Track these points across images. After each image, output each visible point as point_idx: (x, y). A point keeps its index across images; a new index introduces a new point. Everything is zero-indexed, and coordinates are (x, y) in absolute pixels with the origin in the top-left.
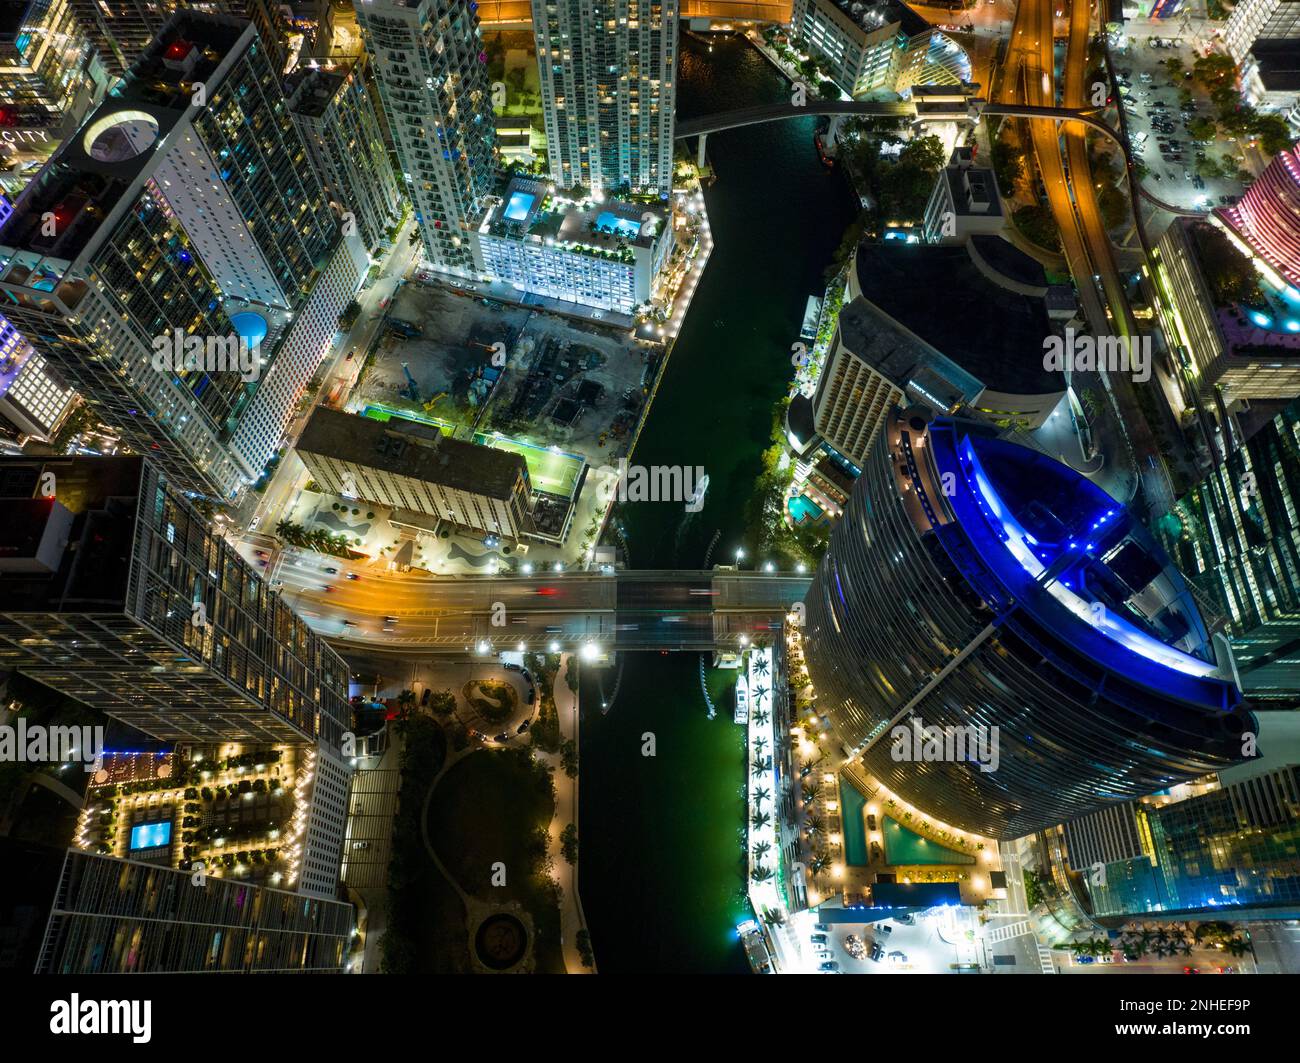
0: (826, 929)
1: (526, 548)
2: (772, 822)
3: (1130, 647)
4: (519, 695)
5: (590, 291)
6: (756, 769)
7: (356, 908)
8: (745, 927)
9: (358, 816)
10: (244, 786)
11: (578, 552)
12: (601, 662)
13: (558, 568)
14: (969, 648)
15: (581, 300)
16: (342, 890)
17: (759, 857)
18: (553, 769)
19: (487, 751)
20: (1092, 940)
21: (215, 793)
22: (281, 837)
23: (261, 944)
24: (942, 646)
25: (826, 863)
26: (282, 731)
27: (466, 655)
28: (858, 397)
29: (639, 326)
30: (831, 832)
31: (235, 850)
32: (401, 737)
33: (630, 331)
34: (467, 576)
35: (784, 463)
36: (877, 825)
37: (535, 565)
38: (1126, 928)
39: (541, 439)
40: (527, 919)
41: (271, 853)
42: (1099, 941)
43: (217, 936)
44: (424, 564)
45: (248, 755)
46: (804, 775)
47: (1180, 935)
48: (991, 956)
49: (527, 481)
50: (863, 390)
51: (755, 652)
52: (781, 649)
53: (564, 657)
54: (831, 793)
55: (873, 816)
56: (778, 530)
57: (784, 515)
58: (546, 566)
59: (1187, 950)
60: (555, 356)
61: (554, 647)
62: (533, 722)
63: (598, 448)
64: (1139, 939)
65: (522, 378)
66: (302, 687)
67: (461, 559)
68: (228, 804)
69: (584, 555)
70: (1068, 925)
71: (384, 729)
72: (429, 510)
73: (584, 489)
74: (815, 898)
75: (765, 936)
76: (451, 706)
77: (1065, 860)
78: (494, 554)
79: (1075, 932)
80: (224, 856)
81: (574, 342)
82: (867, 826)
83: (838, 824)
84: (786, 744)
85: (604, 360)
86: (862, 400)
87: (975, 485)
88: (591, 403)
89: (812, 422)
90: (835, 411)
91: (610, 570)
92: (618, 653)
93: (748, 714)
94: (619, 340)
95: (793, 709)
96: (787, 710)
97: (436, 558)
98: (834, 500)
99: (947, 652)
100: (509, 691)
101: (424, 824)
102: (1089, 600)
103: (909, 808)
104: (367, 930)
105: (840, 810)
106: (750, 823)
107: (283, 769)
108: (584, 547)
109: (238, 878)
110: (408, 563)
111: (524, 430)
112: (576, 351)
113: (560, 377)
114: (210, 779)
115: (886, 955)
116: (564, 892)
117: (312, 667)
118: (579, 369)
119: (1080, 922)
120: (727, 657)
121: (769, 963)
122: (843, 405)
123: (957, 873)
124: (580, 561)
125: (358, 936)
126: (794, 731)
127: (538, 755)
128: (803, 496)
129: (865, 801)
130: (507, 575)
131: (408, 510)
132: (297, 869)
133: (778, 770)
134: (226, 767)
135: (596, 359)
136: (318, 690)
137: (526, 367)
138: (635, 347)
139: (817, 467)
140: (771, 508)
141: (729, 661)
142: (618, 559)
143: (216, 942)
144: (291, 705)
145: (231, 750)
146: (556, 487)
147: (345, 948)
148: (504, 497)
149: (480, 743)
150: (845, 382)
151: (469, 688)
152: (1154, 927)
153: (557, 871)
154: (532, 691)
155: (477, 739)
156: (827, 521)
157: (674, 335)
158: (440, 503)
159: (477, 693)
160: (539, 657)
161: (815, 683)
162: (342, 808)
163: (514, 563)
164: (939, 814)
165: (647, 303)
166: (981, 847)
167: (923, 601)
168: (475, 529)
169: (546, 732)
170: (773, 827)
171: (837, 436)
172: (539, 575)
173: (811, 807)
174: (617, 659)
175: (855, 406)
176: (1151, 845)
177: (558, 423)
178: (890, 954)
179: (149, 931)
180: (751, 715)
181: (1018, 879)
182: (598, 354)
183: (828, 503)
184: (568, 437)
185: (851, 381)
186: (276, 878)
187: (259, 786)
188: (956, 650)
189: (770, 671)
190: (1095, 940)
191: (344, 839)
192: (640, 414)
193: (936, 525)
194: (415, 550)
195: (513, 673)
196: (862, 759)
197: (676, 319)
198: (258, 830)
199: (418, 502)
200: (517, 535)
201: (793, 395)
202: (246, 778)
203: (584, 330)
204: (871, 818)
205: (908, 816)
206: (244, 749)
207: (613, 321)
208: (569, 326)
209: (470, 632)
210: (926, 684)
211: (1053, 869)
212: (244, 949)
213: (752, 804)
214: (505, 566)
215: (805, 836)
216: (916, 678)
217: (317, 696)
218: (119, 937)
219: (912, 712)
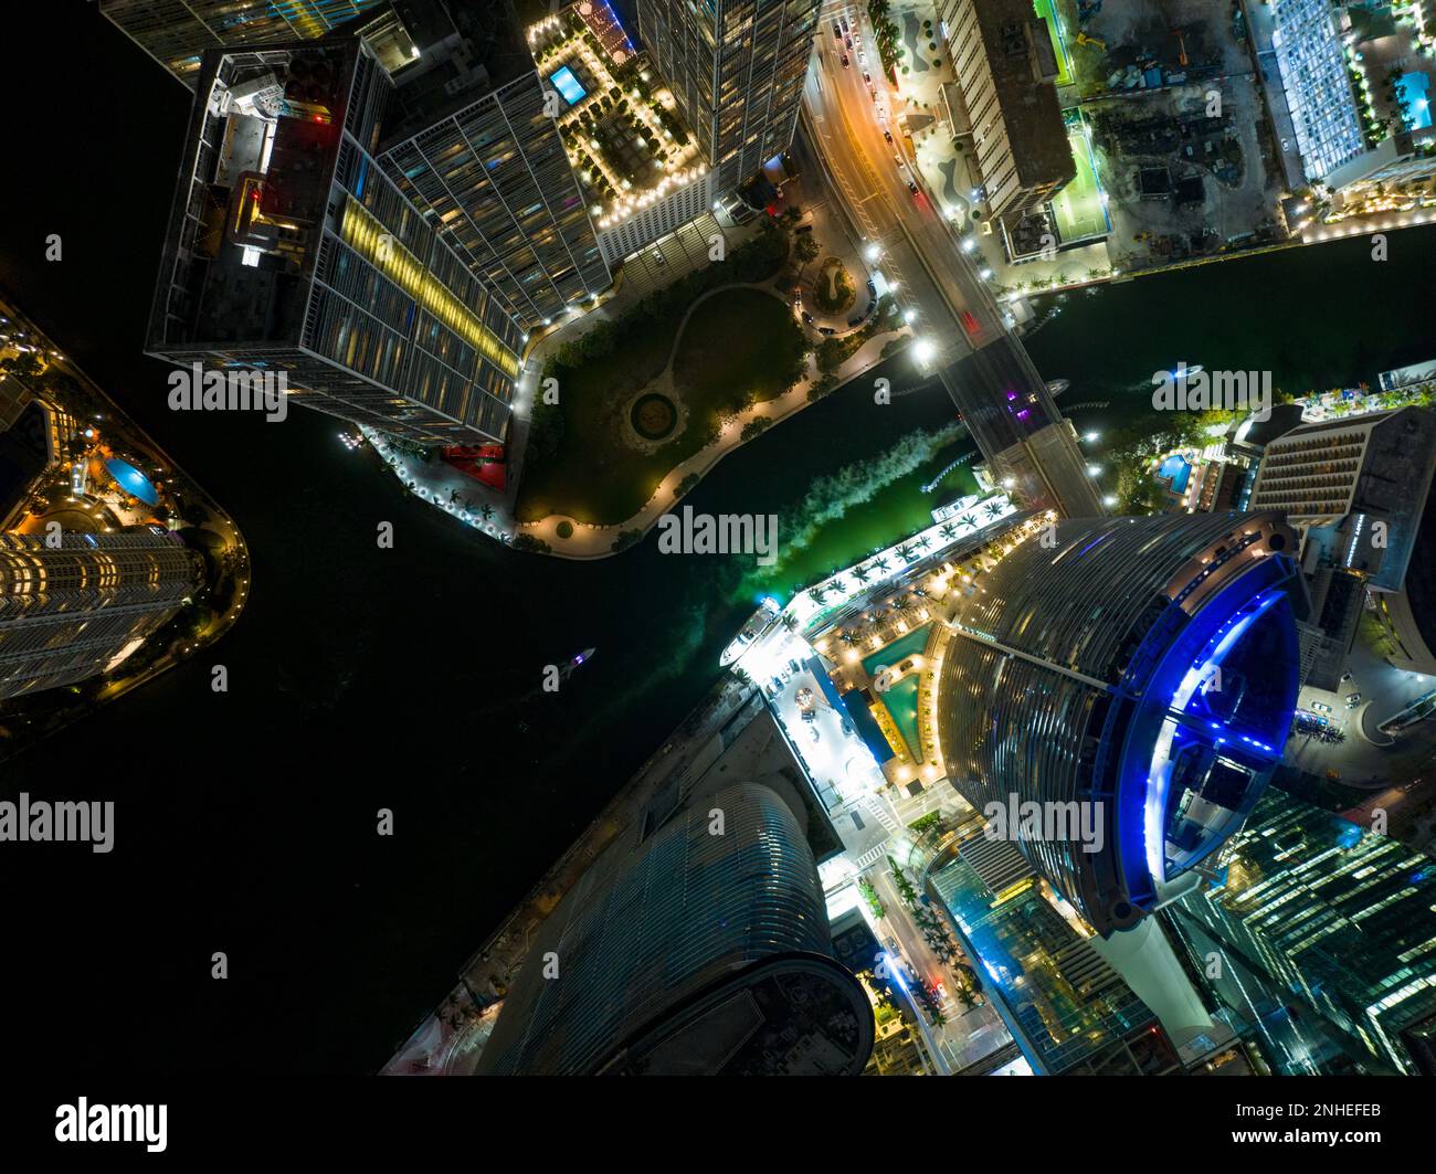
0: (805, 669)
1: (989, 231)
2: (866, 585)
3: (1147, 807)
4: (852, 310)
5: (1312, 120)
6: (901, 550)
7: (612, 286)
8: (771, 604)
9: (679, 239)
10: (647, 133)
11: (1011, 282)
12: (921, 366)
13: (985, 274)
14: (1081, 677)
15: (1295, 117)
16: (618, 266)
17: (830, 588)
18: (806, 378)
19: (789, 312)
20: (910, 883)
21: (628, 112)
22: (628, 192)
23: (549, 239)
24: (1075, 654)
25: (854, 643)
26: (705, 133)
27: (859, 240)
28: (1322, 470)
29: (1298, 197)
30: (880, 637)
31: (597, 161)
32: (760, 231)
33: (1287, 191)
34: (931, 193)
35: (1216, 430)
36: (907, 672)
37: (977, 250)
38: (934, 907)
39: (1110, 175)
40: (681, 428)
41: (612, 192)
42: (912, 890)
43: (538, 206)
44: (919, 146)
45: (672, 118)
46: (916, 593)
47: (952, 951)
48: (855, 808)
49: (1055, 193)
50: (1332, 471)
51: (1005, 498)
52: (1018, 519)
53: (906, 330)
54: (912, 622)
55: (912, 665)
56: (1139, 460)
57: (1158, 457)
58: (981, 261)
59: (943, 961)
60: (1211, 131)
61: (910, 316)
62: (836, 336)
63: (1132, 238)
64: (931, 920)
65: (1167, 113)
66: (750, 123)
67: (944, 178)
68: (625, 130)
69: (1011, 290)
70: (912, 862)
71: (757, 211)
72: (974, 116)
73: (1080, 249)
74: (822, 646)
75: (773, 623)
76: (808, 257)
77: (962, 839)
78: (966, 205)
79: (910, 869)
80: (588, 157)
81: (1240, 140)
82: (901, 663)
83: (890, 638)
84: (933, 565)
85: (1236, 184)
86: (1320, 476)
87: (1237, 620)
88: (1178, 201)
89: (1275, 436)
90: (1297, 453)
91: (1010, 323)
92: (937, 375)
93: (946, 519)
94: (1269, 185)
95: (967, 557)
96: (965, 553)
97: (931, 153)
98: (1201, 499)
99: (1071, 661)
100: (849, 300)
101: (703, 298)
102: (1171, 757)
103: (935, 692)
104: (602, 305)
105: (902, 635)
106: (854, 568)
107: (677, 154)
108: (1020, 286)
109: (580, 180)
110: (913, 130)
111: (1110, 152)
112: (1231, 149)
113: (1190, 151)
114: (636, 100)
115: (810, 724)
116: (717, 445)
117: (770, 119)
118: (1210, 166)
119: (920, 870)
120: (987, 475)
121: (756, 636)
122: (1306, 459)
123: (903, 752)
124: (1004, 290)
125: (593, 302)
126: (948, 566)
127: (810, 358)
128: (1188, 467)
129: (921, 653)
130: (952, 230)
131: (962, 95)
132: (613, 223)
133: (910, 569)
134: (652, 105)
135: (1233, 175)
136: (755, 136)
137: (1183, 109)
138: (1268, 207)
139: (1228, 465)
140: (1158, 442)
141: (984, 478)
142: (1024, 325)
143: (534, 208)
144: (730, 127)
145: (666, 99)
146: (1065, 222)
147: (581, 297)
148: (1024, 182)
149: (792, 304)
150: (1333, 449)
151: (833, 262)
152: (948, 929)
153: (729, 430)
154: (861, 320)
155: (795, 297)
156: (1174, 502)
157: (1307, 240)
158: (986, 123)
159: (832, 272)
160: (894, 306)
161: (1001, 564)
162: (677, 223)
163: (969, 229)
164: (942, 718)
165: (1331, 190)
166: (934, 764)
167: (1105, 621)
168: (979, 171)
169: (833, 353)
170: (861, 588)
171: (1271, 469)
172: (970, 260)
173: (892, 611)
174: (931, 378)
175: (1311, 471)
176: (1007, 898)
177: (1137, 182)
178: (813, 728)
179: (517, 159)
180: (947, 523)
181: (928, 808)
182: (1240, 173)
183: (1194, 494)
184: (1127, 200)
185: (1336, 455)
186: (597, 210)
187: (654, 144)
188: (1077, 668)
189: (994, 520)
190: (911, 886)
191: (655, 241)
192: (1193, 258)
193: (1178, 601)
194: (928, 129)
195: (866, 292)
196: (955, 635)
197: (1330, 232)
198: (622, 170)
199: (975, 102)
200: (995, 215)
201: (1299, 402)
202: (653, 129)
203: (1261, 141)
204: (910, 664)
205: (927, 693)
206: (673, 110)
207: (1288, 165)
208: (1257, 123)
209: (881, 231)
210: (1039, 657)
211: (951, 833)
212: (539, 230)
213: (870, 562)
214: (961, 224)
215: (866, 617)
216: (1039, 646)
217: (750, 140)
218: (502, 145)
219: (1011, 657)
